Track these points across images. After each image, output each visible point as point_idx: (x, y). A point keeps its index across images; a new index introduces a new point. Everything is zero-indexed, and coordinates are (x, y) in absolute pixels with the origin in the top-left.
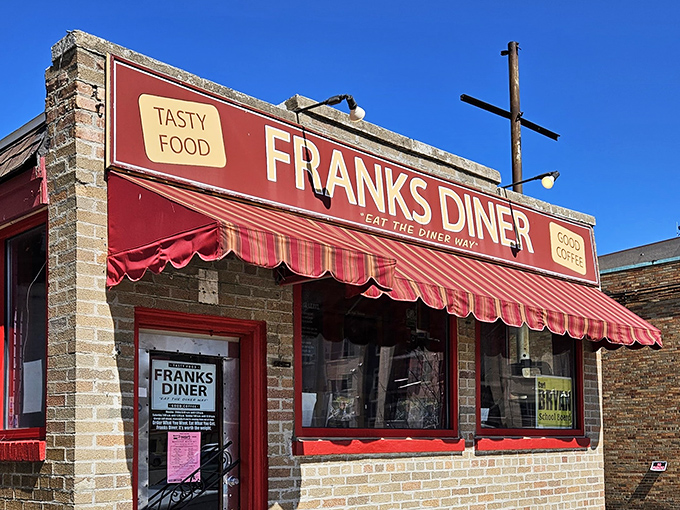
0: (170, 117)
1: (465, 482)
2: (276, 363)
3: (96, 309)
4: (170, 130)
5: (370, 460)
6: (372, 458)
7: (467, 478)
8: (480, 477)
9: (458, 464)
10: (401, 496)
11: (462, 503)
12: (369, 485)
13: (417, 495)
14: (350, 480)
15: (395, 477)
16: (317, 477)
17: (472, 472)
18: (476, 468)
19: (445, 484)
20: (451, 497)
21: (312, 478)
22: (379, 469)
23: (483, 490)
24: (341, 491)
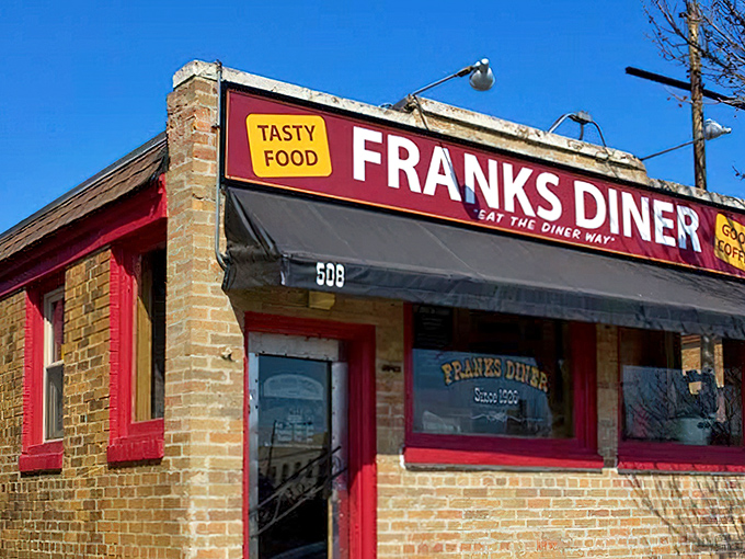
0: (275, 133)
1: (603, 503)
2: (386, 368)
3: (209, 314)
4: (276, 145)
5: (490, 473)
6: (493, 471)
7: (607, 499)
8: (624, 499)
9: (596, 483)
10: (527, 513)
11: (600, 525)
12: (489, 499)
13: (545, 513)
14: (468, 492)
15: (519, 493)
16: (429, 486)
17: (612, 493)
18: (618, 488)
19: (579, 503)
20: (587, 518)
21: (424, 487)
22: (501, 482)
23: (627, 513)
24: (456, 504)
